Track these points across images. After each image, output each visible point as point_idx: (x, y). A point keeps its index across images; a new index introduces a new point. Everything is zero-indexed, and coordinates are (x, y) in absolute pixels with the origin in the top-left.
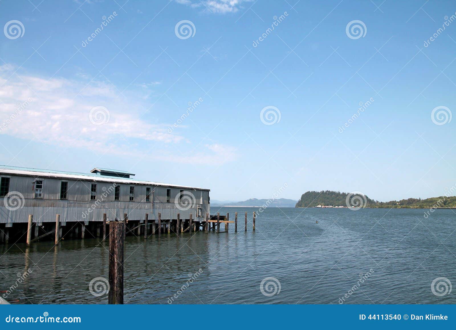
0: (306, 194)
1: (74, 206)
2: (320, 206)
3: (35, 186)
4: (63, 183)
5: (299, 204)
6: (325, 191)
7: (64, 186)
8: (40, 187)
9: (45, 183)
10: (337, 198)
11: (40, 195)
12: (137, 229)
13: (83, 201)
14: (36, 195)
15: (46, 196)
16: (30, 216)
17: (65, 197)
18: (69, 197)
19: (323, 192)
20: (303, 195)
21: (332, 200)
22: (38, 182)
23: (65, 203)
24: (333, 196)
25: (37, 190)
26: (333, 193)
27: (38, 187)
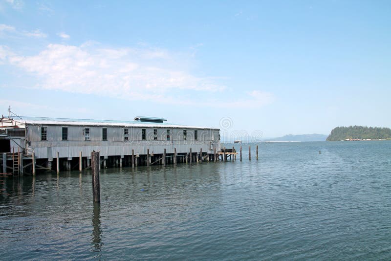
0: (335, 129)
1: (113, 145)
2: (348, 139)
3: (85, 132)
4: (103, 129)
5: (330, 138)
6: (353, 126)
7: (105, 131)
8: (88, 133)
9: (91, 130)
10: (365, 132)
11: (89, 138)
12: (161, 160)
13: (119, 141)
14: (86, 138)
15: (93, 139)
16: (80, 153)
17: (106, 139)
18: (108, 138)
19: (351, 127)
20: (333, 130)
21: (360, 133)
22: (87, 129)
23: (106, 143)
24: (361, 130)
25: (86, 135)
26: (360, 128)
27: (86, 133)
